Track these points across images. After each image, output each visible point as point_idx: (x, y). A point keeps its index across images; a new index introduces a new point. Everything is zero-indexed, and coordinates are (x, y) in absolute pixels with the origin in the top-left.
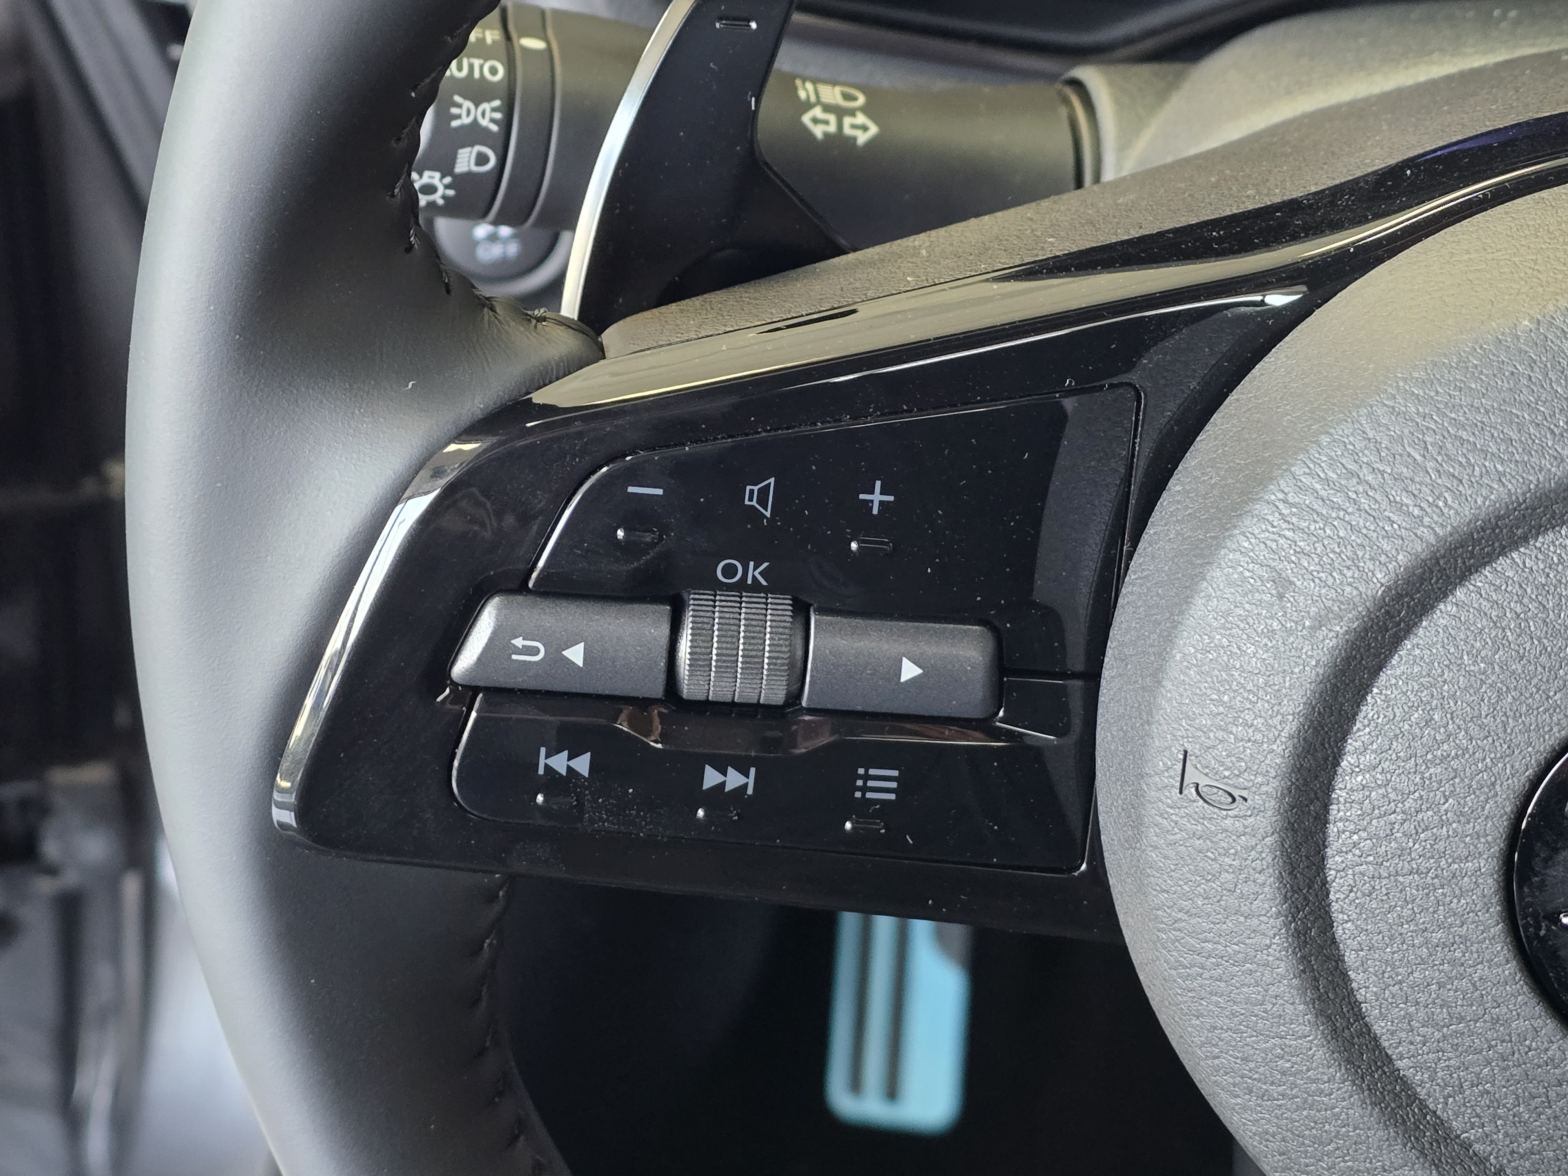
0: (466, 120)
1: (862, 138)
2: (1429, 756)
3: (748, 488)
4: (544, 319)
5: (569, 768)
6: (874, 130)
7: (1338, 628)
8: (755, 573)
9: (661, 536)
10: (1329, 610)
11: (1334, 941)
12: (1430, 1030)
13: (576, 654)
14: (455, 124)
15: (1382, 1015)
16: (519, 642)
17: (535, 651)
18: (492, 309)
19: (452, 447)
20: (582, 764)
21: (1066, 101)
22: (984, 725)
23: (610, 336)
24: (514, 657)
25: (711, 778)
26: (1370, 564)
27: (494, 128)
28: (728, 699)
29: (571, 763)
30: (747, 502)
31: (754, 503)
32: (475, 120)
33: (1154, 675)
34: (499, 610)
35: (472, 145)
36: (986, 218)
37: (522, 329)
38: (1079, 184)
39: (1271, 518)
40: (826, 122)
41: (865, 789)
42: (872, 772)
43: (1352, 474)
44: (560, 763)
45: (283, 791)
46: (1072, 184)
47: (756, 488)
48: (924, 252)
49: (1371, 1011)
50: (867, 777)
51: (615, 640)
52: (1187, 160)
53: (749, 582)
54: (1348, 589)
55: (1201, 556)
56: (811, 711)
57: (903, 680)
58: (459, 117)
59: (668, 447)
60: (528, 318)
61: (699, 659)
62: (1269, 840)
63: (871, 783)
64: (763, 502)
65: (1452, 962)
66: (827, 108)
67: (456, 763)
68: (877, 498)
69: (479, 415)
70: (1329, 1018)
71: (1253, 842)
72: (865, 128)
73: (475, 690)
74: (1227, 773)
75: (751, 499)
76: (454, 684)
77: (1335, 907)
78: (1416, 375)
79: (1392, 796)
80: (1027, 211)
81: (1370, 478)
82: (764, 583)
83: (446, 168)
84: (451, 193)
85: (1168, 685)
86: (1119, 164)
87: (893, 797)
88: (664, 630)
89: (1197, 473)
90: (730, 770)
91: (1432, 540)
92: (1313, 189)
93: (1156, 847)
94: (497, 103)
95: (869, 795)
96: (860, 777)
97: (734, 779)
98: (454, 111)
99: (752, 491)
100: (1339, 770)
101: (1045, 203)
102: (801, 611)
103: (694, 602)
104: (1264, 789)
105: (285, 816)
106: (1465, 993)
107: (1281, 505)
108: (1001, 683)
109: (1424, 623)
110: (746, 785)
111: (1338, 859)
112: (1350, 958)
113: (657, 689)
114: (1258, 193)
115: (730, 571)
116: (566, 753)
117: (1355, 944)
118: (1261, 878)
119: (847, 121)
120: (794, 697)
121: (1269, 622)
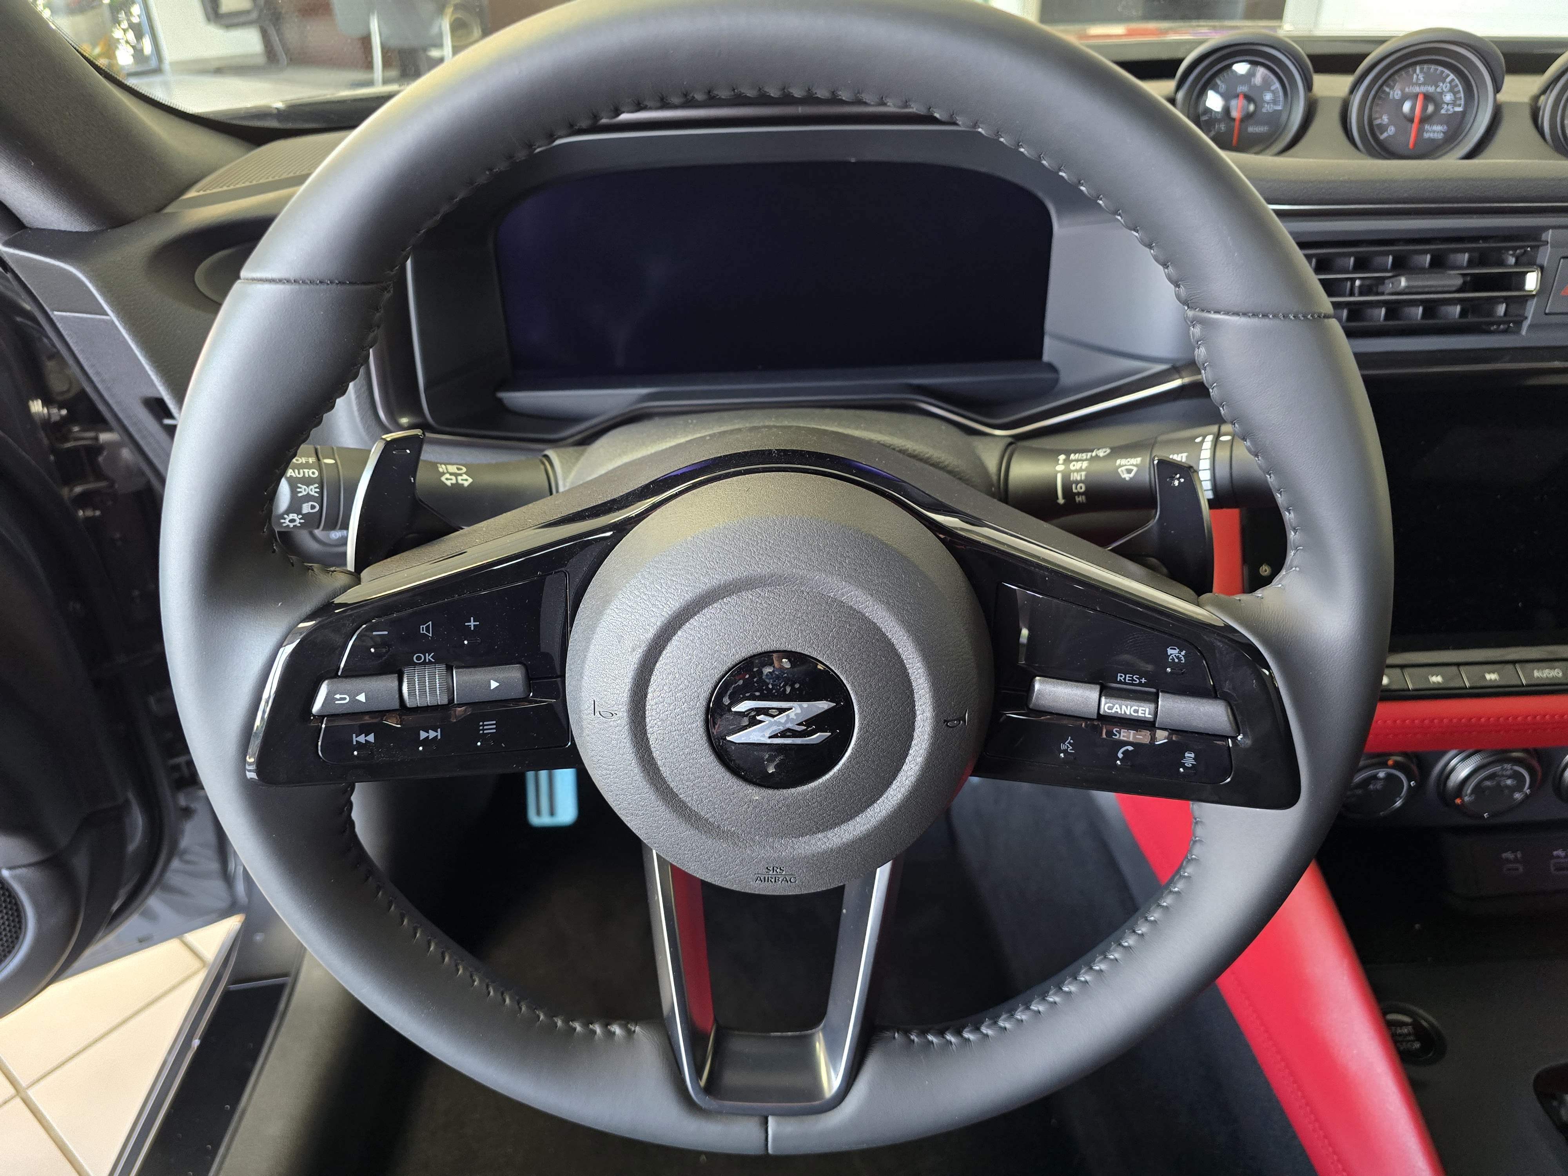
0: (304, 493)
1: (466, 484)
2: (676, 690)
3: (421, 627)
4: (335, 571)
5: (366, 740)
6: (470, 480)
7: (639, 650)
8: (429, 657)
9: (389, 649)
10: (636, 645)
11: (653, 758)
12: (689, 783)
13: (362, 698)
14: (300, 495)
15: (673, 781)
16: (338, 696)
17: (344, 699)
18: (313, 570)
19: (301, 625)
20: (371, 738)
21: (543, 463)
22: (526, 699)
23: (365, 574)
24: (337, 702)
25: (423, 735)
26: (648, 627)
27: (317, 495)
28: (426, 705)
29: (367, 738)
30: (421, 632)
31: (425, 632)
32: (308, 493)
33: (581, 675)
34: (328, 685)
35: (308, 502)
36: (509, 513)
37: (325, 576)
38: (551, 494)
39: (613, 614)
40: (451, 479)
41: (483, 730)
42: (485, 723)
43: (638, 596)
44: (362, 739)
45: (250, 764)
46: (549, 494)
47: (424, 626)
48: (484, 529)
49: (669, 780)
50: (483, 725)
51: (377, 690)
52: (587, 482)
53: (427, 661)
54: (642, 636)
55: (591, 631)
56: (460, 705)
57: (492, 688)
58: (301, 492)
59: (387, 615)
60: (328, 572)
61: (411, 692)
62: (626, 727)
63: (485, 727)
64: (428, 630)
65: (693, 759)
66: (451, 474)
67: (320, 744)
68: (472, 624)
69: (309, 613)
70: (655, 785)
71: (621, 728)
72: (466, 480)
73: (323, 717)
74: (609, 706)
75: (423, 631)
76: (314, 716)
77: (652, 746)
78: (655, 560)
79: (666, 705)
80: (523, 509)
81: (644, 597)
82: (433, 661)
83: (299, 512)
84: (302, 521)
85: (585, 678)
86: (564, 486)
87: (495, 731)
88: (396, 683)
89: (588, 601)
90: (430, 731)
91: (667, 616)
92: (621, 494)
93: (588, 736)
94: (317, 485)
95: (485, 732)
96: (481, 726)
97: (432, 734)
98: (299, 490)
99: (423, 628)
100: (647, 699)
101: (530, 505)
102: (450, 669)
103: (407, 671)
104: (622, 710)
105: (251, 775)
106: (699, 768)
107: (616, 610)
108: (530, 684)
109: (669, 645)
110: (437, 736)
111: (651, 730)
112: (659, 763)
113: (396, 705)
114: (603, 497)
115: (419, 658)
116: (364, 735)
117: (660, 758)
118: (625, 741)
119: (460, 478)
120: (451, 700)
121: (617, 651)
